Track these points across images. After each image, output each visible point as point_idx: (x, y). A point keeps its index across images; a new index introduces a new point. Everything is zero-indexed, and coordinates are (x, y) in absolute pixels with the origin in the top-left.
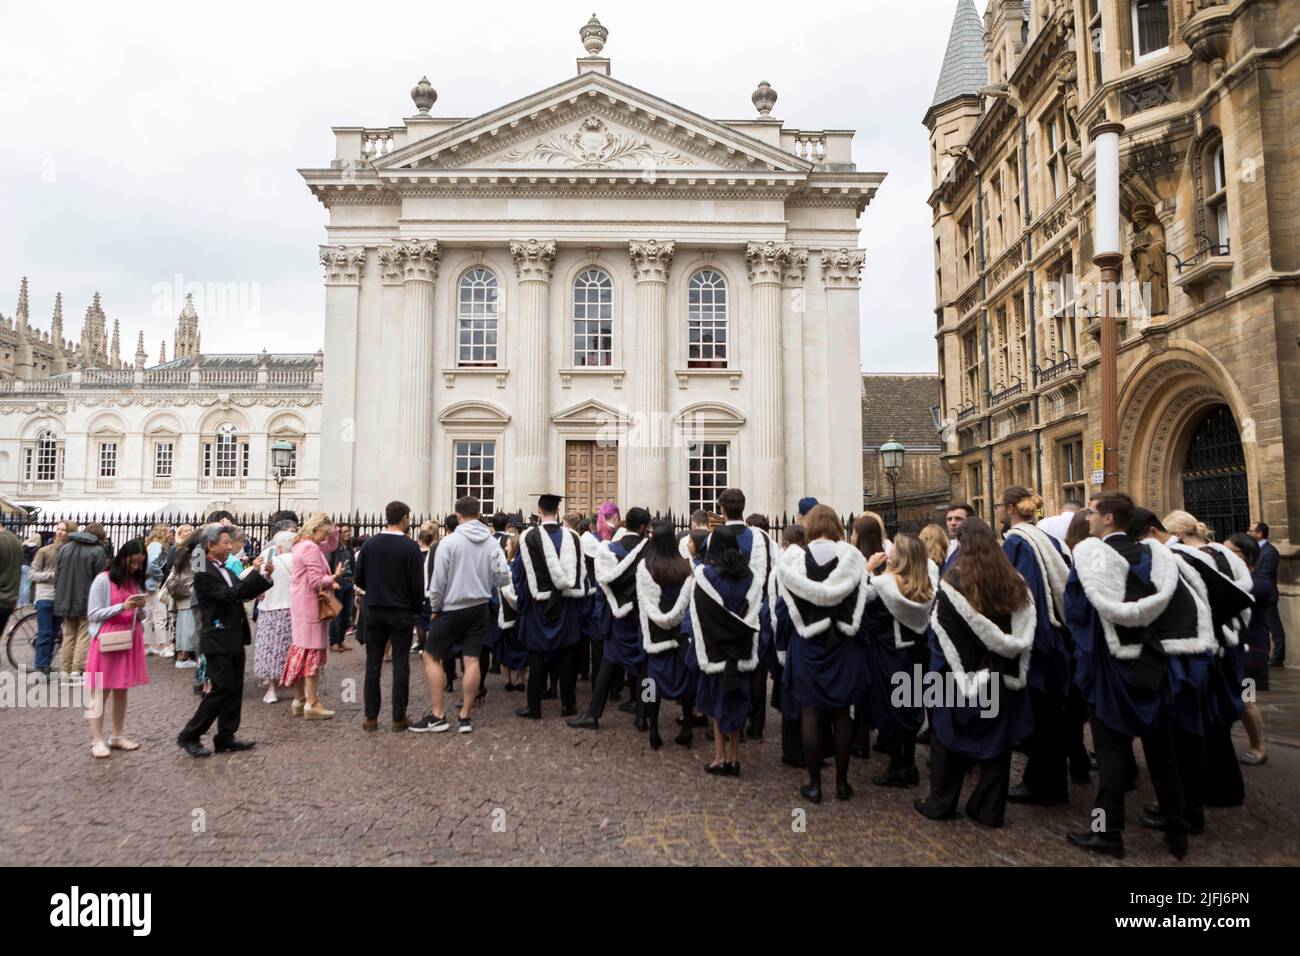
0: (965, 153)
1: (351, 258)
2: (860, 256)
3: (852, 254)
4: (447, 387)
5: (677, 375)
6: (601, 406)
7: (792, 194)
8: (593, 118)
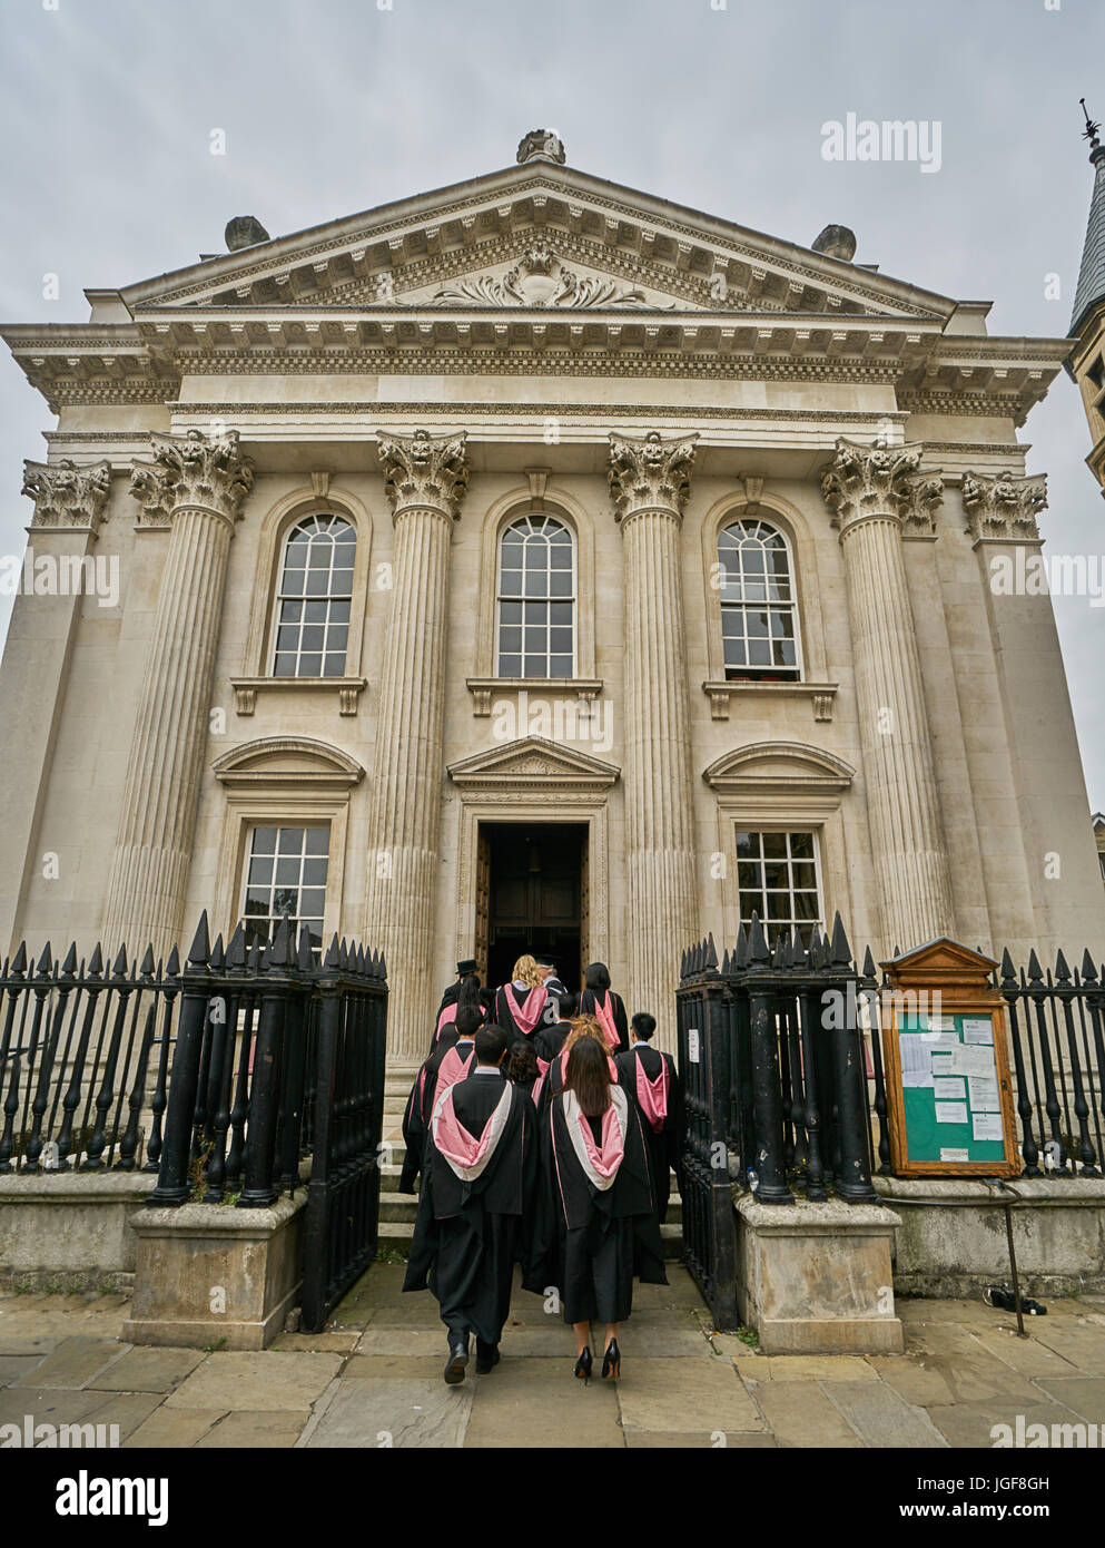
1: (81, 485)
2: (1036, 485)
3: (1023, 483)
4: (239, 715)
5: (708, 693)
6: (552, 749)
7: (907, 372)
8: (540, 249)
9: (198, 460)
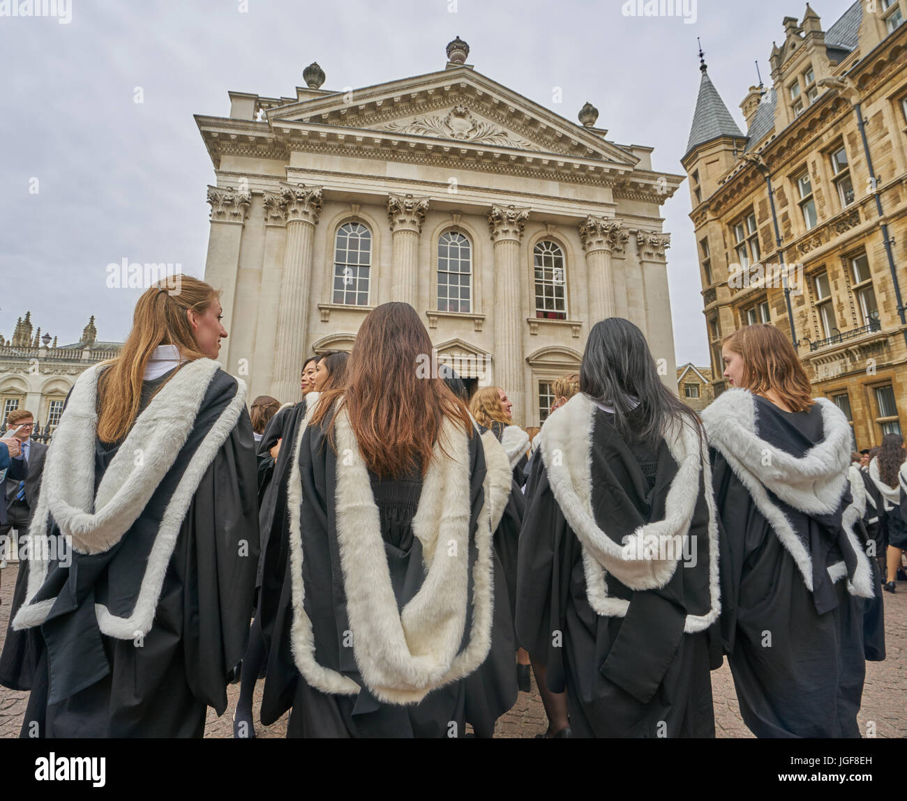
0: (757, 159)
1: (237, 200)
2: (665, 237)
3: (660, 237)
4: (322, 321)
5: (529, 323)
6: (465, 345)
7: (618, 184)
8: (461, 106)
9: (303, 198)
